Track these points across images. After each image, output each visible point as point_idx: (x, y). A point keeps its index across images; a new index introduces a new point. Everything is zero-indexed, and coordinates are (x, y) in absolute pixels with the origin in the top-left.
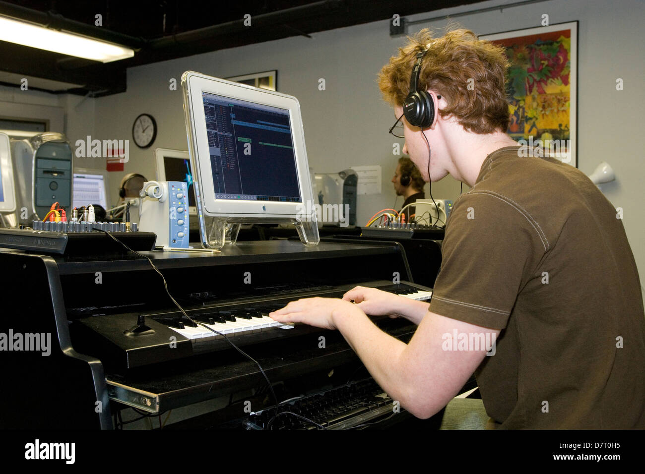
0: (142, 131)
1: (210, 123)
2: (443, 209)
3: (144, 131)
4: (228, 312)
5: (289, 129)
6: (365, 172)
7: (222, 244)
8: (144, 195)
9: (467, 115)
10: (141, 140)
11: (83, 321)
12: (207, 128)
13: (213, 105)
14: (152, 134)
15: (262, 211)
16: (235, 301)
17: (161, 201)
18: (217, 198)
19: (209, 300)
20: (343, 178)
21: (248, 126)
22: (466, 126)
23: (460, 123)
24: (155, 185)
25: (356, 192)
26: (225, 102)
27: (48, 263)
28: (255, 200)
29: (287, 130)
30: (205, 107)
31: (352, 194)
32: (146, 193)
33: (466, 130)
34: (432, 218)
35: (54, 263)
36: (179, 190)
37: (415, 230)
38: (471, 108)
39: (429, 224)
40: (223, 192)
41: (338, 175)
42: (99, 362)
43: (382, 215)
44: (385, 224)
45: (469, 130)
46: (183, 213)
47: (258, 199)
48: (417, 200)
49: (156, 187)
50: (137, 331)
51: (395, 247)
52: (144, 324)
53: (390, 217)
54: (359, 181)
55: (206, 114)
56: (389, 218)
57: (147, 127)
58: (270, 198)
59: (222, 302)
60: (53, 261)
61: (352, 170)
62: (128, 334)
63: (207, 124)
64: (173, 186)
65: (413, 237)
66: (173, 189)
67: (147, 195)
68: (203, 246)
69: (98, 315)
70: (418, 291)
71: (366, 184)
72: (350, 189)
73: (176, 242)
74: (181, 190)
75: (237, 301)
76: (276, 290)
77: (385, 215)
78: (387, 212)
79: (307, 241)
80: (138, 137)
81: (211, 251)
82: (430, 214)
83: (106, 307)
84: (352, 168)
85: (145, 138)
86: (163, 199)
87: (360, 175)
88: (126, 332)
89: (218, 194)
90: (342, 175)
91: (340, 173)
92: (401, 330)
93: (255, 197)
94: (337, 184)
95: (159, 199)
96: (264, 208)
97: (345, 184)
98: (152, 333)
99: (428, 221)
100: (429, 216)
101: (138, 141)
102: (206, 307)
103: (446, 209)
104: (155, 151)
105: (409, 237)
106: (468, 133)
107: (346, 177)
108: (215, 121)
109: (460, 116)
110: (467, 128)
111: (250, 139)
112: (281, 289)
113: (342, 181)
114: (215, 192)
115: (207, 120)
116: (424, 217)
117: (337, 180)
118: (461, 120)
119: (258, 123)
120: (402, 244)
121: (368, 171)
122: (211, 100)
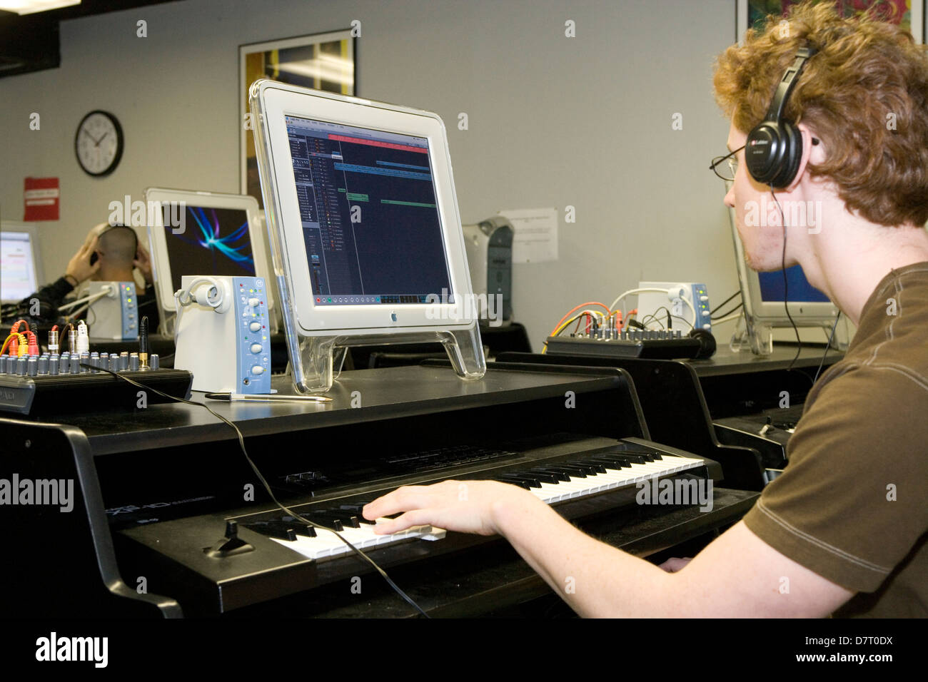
0: (93, 144)
1: (300, 170)
2: (689, 300)
3: (97, 144)
4: (354, 507)
5: (429, 172)
6: (526, 220)
7: (327, 384)
8: (188, 300)
9: (858, 187)
10: (92, 160)
11: (129, 533)
12: (297, 180)
13: (302, 137)
14: (113, 149)
15: (390, 322)
16: (363, 486)
17: (218, 312)
18: (317, 304)
19: (320, 487)
20: (487, 233)
21: (363, 171)
22: (850, 204)
23: (841, 196)
24: (209, 282)
25: (510, 258)
26: (325, 132)
27: (75, 437)
28: (379, 304)
29: (426, 175)
30: (291, 142)
31: (503, 262)
32: (191, 297)
33: (850, 211)
34: (672, 318)
35: (83, 437)
36: (252, 291)
37: (643, 342)
38: (867, 176)
39: (666, 330)
40: (325, 293)
41: (477, 227)
42: (173, 604)
43: (580, 314)
44: (587, 331)
45: (856, 212)
46: (259, 332)
47: (384, 301)
48: (641, 283)
49: (212, 286)
50: (226, 549)
51: (616, 377)
52: (236, 536)
53: (596, 317)
54: (516, 237)
55: (293, 155)
56: (595, 320)
57: (103, 138)
58: (402, 297)
59: (342, 489)
60: (80, 433)
61: (503, 218)
62: (211, 554)
63: (295, 173)
64: (241, 285)
65: (641, 356)
66: (242, 290)
67: (195, 302)
68: (297, 391)
69: (147, 521)
70: (662, 457)
71: (528, 242)
72: (499, 252)
73: (250, 383)
74: (256, 290)
75: (366, 485)
76: (424, 464)
77: (588, 315)
78: (591, 309)
79: (466, 372)
80: (87, 155)
81: (314, 400)
82: (668, 312)
83: (153, 506)
84: (503, 214)
85: (100, 157)
86: (224, 307)
87: (517, 226)
88: (207, 550)
89: (318, 297)
90: (484, 228)
91: (481, 225)
92: (641, 527)
93: (378, 297)
94: (476, 243)
95: (215, 308)
96: (394, 317)
97: (491, 245)
98: (249, 550)
99: (665, 322)
100: (666, 314)
101: (86, 163)
102: (317, 499)
103: (694, 300)
104: (145, 194)
105: (635, 356)
106: (851, 216)
107: (492, 232)
108: (307, 166)
109: (844, 186)
110: (851, 208)
111: (367, 196)
112: (431, 462)
113: (486, 240)
114: (313, 294)
115: (295, 165)
116: (657, 316)
117: (475, 237)
118: (843, 191)
119: (378, 166)
120: (627, 370)
121: (533, 218)
122: (300, 129)
